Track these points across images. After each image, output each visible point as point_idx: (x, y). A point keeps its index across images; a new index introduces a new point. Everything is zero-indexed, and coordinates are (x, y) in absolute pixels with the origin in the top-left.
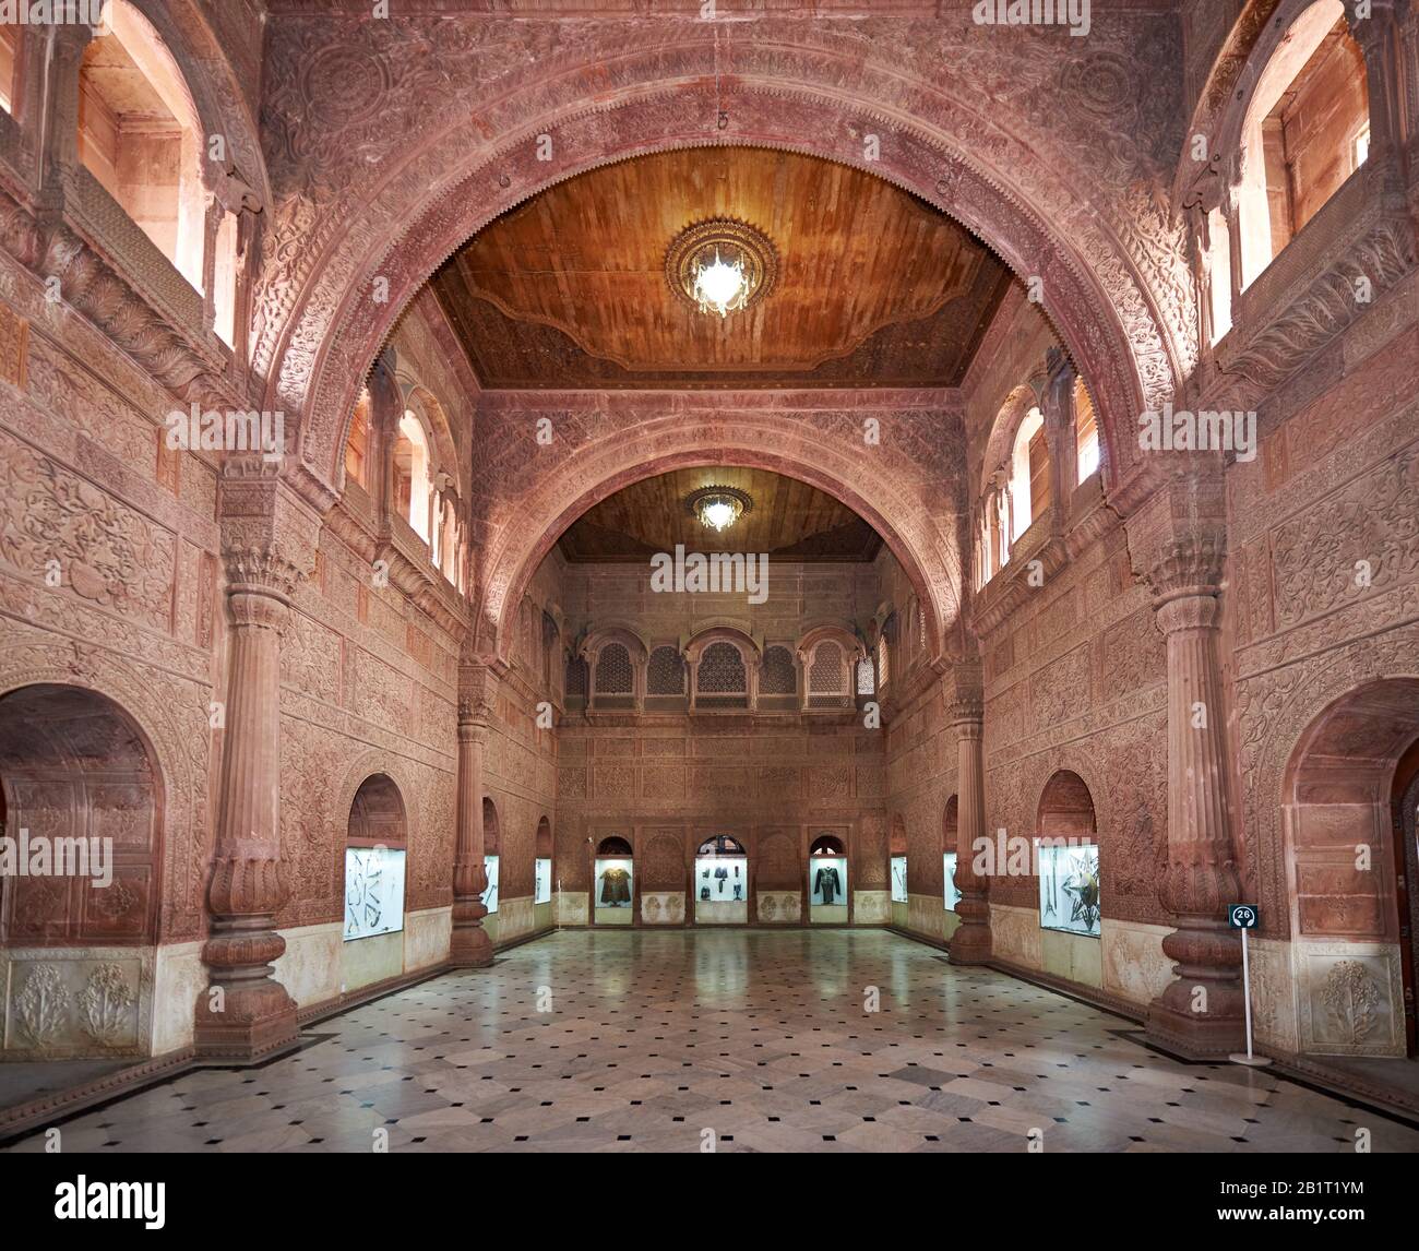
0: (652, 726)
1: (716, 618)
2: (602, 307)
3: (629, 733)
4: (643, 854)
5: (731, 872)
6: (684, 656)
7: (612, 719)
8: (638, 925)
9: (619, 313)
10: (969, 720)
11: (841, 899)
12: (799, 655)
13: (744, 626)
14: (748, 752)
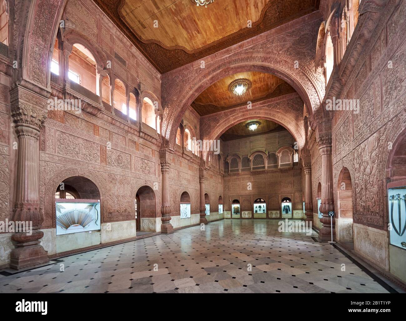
0: (243, 175)
1: (256, 149)
2: (219, 99)
3: (238, 177)
4: (242, 203)
5: (262, 206)
6: (249, 159)
7: (234, 174)
8: (241, 218)
10: (308, 170)
12: (277, 155)
13: (263, 150)
14: (265, 179)
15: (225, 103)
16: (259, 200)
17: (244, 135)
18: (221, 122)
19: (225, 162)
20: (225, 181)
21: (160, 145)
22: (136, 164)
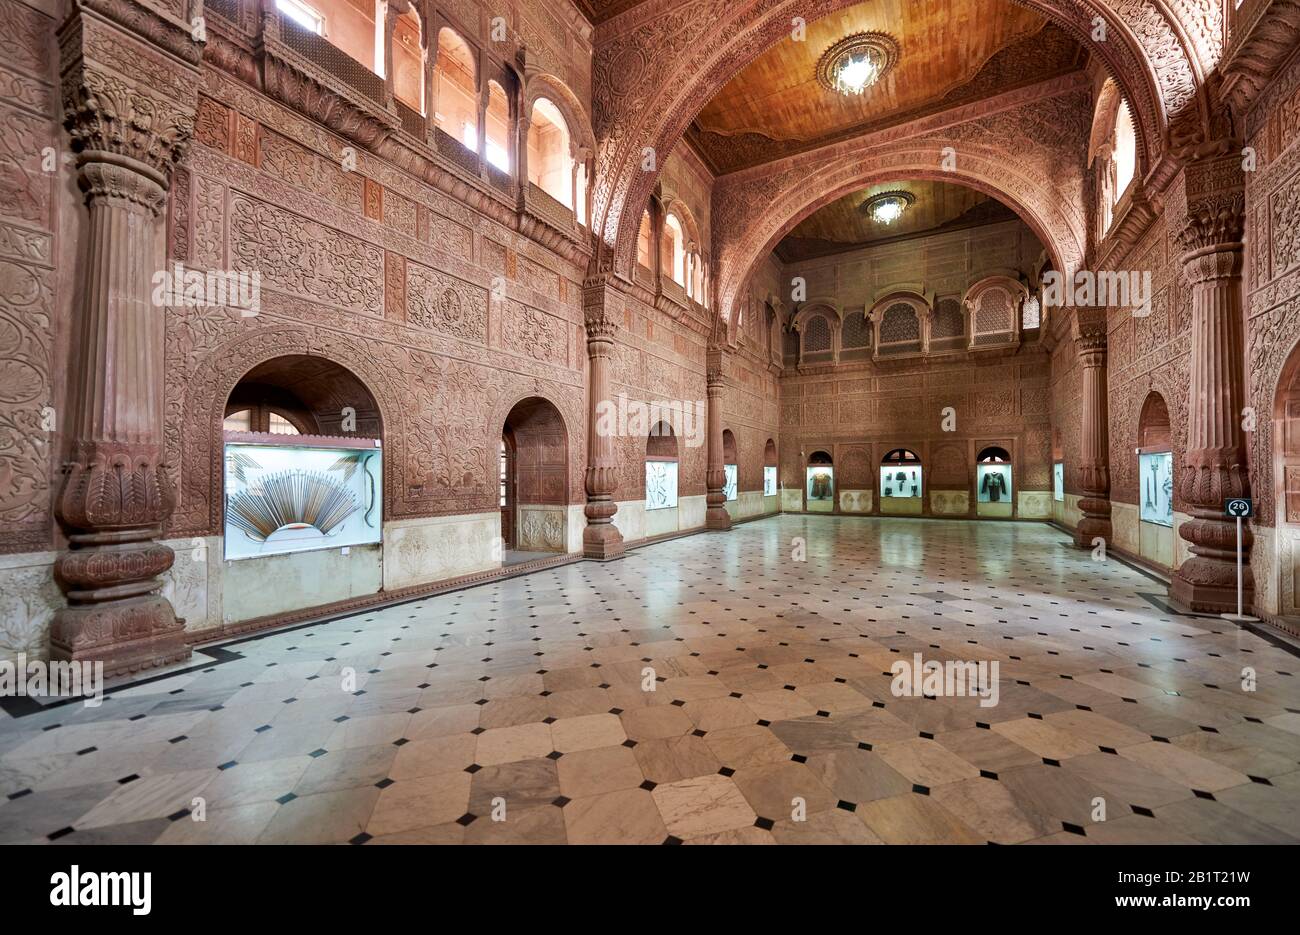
0: (845, 371)
1: (894, 286)
2: (780, 112)
3: (829, 378)
4: (841, 463)
5: (909, 475)
6: (868, 318)
7: (816, 368)
8: (837, 512)
9: (792, 111)
10: (1092, 350)
11: (1006, 498)
12: (965, 305)
13: (918, 288)
14: (922, 385)
15: (800, 126)
16: (897, 454)
17: (854, 239)
18: (784, 191)
19: (787, 330)
20: (784, 392)
21: (585, 262)
22: (505, 323)
